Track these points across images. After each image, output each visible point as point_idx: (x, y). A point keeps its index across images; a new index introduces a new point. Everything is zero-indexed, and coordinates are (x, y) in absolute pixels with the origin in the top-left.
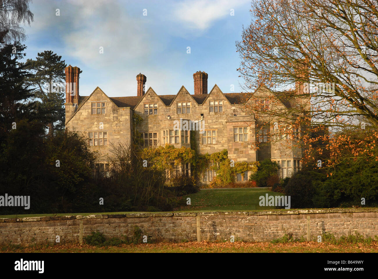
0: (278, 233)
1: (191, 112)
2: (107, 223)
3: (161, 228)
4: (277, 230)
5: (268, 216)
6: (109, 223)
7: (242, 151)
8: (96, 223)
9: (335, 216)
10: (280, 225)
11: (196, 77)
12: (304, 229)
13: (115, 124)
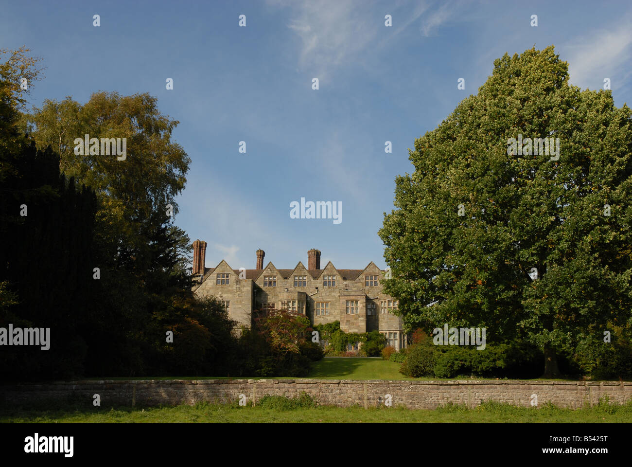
0: (438, 402)
1: (307, 285)
2: (277, 388)
3: (328, 394)
4: (437, 399)
5: (430, 386)
6: (279, 388)
7: (353, 323)
8: (266, 388)
9: (491, 388)
10: (440, 394)
11: (310, 253)
12: (463, 399)
13: (237, 295)
